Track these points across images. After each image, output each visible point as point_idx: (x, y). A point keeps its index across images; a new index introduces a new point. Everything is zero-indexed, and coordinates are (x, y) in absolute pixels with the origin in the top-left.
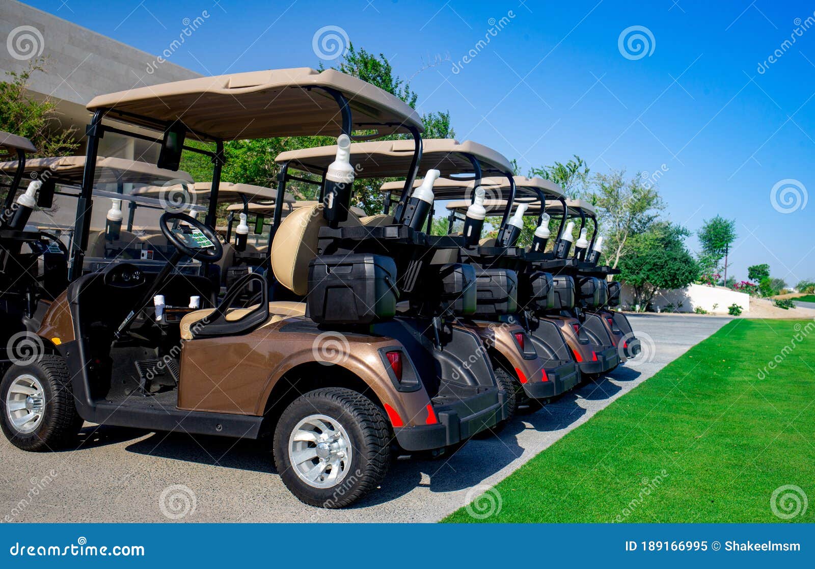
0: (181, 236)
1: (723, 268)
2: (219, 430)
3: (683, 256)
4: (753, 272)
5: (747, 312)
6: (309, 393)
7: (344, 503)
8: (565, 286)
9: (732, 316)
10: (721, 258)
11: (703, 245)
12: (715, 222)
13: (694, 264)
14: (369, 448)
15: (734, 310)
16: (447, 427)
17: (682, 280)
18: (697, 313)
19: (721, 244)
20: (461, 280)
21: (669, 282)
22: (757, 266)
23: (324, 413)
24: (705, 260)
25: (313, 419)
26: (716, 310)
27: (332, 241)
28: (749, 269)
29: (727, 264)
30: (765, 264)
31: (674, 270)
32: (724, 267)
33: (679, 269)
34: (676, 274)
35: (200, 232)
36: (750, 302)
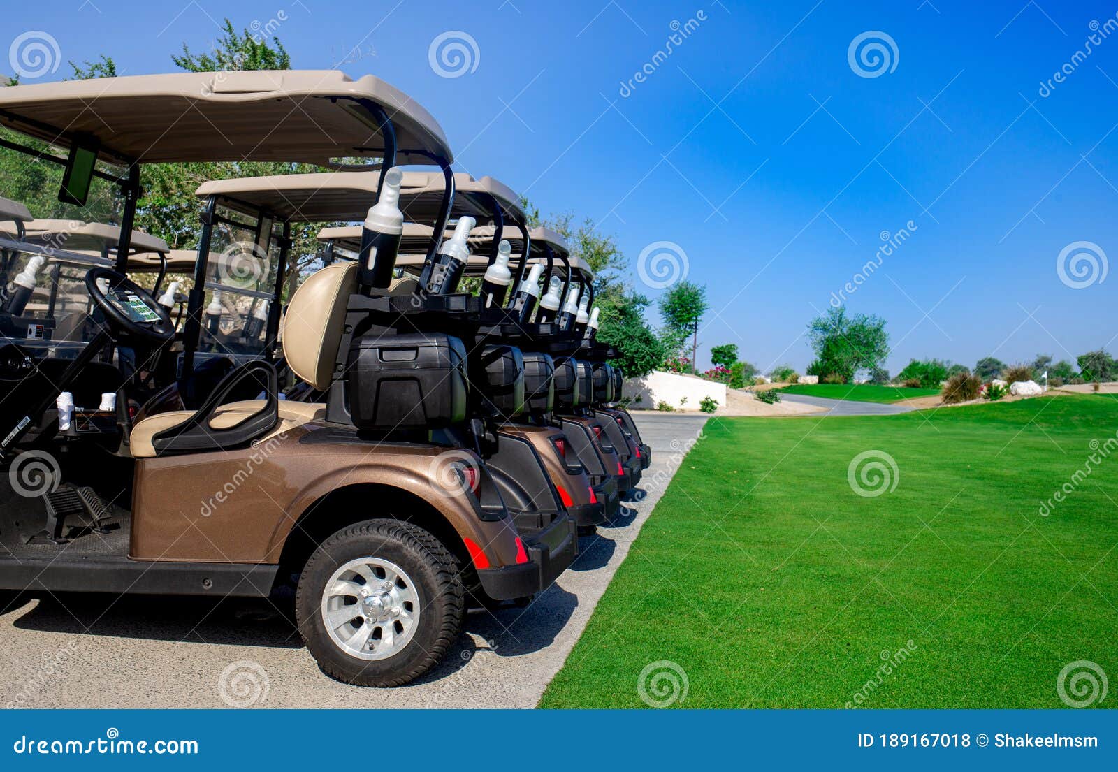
0: (118, 305)
1: (690, 349)
2: (208, 587)
3: (643, 334)
4: (717, 354)
5: (722, 408)
6: (345, 529)
7: (407, 678)
8: (584, 376)
9: (705, 414)
10: (687, 336)
11: (665, 319)
12: (680, 288)
13: (657, 344)
14: (445, 600)
15: (708, 405)
16: (540, 566)
17: (641, 367)
18: (660, 410)
19: (687, 316)
20: (511, 369)
21: (624, 368)
22: (722, 347)
23: (376, 556)
24: (668, 339)
25: (360, 565)
26: (685, 406)
27: (367, 314)
28: (712, 351)
29: (697, 343)
30: (732, 344)
31: (631, 352)
32: (692, 348)
33: (637, 352)
34: (633, 357)
35: (138, 299)
36: (727, 395)
